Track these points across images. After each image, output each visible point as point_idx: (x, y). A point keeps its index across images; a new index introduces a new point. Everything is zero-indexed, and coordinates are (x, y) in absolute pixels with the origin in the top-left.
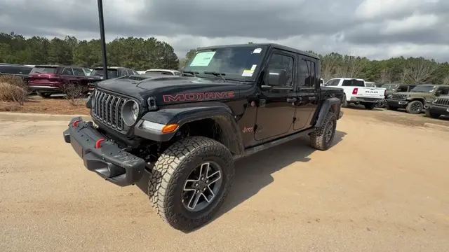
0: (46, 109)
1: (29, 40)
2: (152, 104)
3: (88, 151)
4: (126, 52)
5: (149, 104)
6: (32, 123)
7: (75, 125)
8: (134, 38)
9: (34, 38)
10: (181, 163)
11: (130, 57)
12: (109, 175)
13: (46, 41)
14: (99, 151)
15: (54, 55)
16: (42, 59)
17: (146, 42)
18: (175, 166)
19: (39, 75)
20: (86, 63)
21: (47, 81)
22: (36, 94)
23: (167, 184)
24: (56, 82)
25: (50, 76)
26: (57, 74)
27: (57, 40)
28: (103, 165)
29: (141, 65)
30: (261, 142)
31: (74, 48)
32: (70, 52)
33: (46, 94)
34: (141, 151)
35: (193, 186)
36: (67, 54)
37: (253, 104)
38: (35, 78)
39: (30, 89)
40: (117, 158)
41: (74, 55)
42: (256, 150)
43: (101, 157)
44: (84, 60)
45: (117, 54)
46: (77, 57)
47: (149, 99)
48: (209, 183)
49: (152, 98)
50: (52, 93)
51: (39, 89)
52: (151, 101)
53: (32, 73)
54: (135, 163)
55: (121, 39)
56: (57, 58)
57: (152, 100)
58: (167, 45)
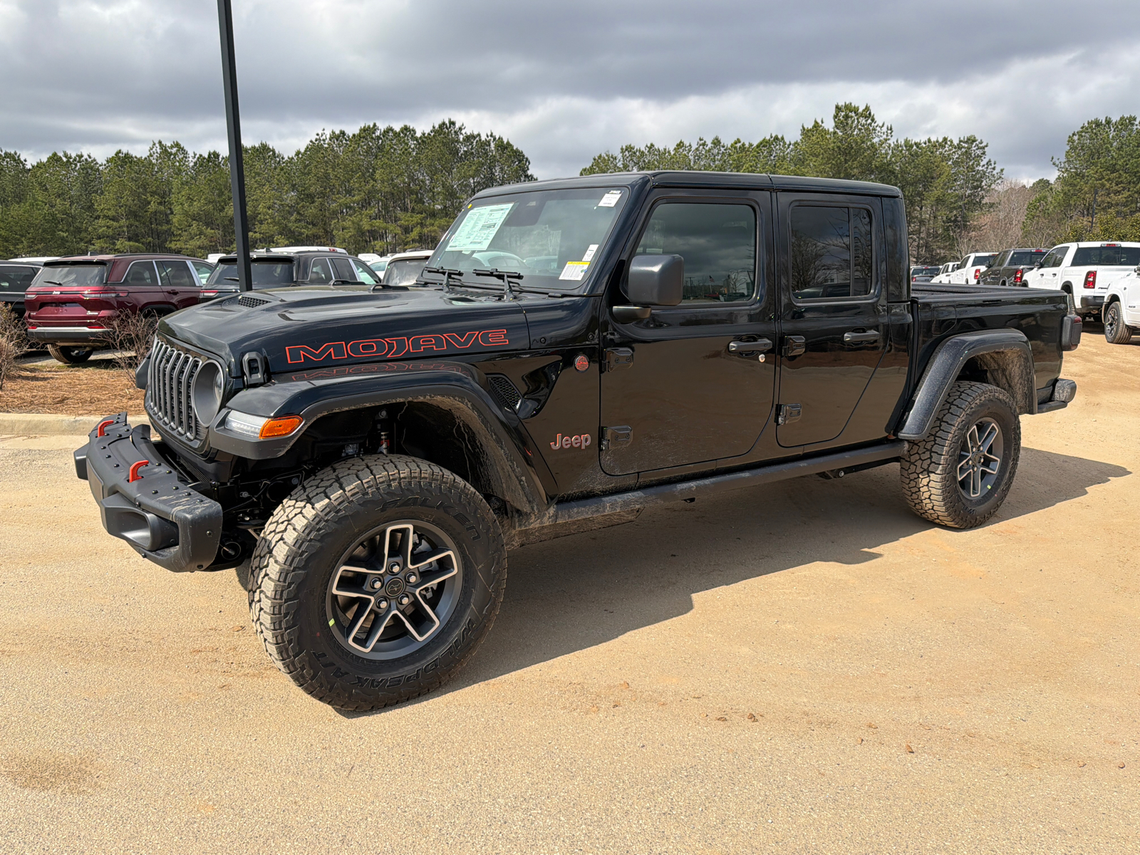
0: (63, 400)
1: (40, 166)
2: (253, 370)
3: (114, 491)
4: (354, 183)
5: (246, 370)
6: (21, 443)
7: (102, 433)
8: (382, 126)
9: (55, 158)
10: (316, 516)
11: (366, 204)
12: (147, 544)
13: (89, 167)
14: (132, 489)
15: (112, 213)
16: (79, 230)
17: (424, 141)
18: (300, 523)
19: (56, 293)
20: (218, 233)
21: (77, 311)
22: (46, 355)
23: (277, 568)
24: (104, 313)
25: (88, 293)
26: (106, 285)
27: (122, 161)
28: (139, 522)
29: (407, 230)
30: (631, 481)
31: (176, 183)
32: (164, 197)
33: (75, 355)
34: (245, 494)
35: (367, 587)
36: (153, 207)
37: (581, 361)
38: (43, 302)
39: (24, 339)
40: (164, 502)
41: (177, 209)
42: (612, 507)
43: (131, 501)
44: (208, 224)
45: (323, 195)
46: (186, 214)
47: (246, 357)
48: (417, 586)
49: (253, 355)
50: (95, 350)
51: (54, 338)
52: (251, 361)
53: (36, 287)
54: (198, 512)
55: (334, 137)
56: (123, 222)
57: (255, 360)
58: (504, 147)
